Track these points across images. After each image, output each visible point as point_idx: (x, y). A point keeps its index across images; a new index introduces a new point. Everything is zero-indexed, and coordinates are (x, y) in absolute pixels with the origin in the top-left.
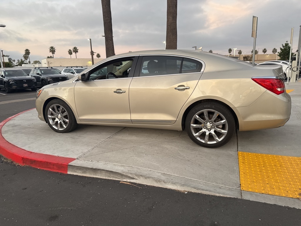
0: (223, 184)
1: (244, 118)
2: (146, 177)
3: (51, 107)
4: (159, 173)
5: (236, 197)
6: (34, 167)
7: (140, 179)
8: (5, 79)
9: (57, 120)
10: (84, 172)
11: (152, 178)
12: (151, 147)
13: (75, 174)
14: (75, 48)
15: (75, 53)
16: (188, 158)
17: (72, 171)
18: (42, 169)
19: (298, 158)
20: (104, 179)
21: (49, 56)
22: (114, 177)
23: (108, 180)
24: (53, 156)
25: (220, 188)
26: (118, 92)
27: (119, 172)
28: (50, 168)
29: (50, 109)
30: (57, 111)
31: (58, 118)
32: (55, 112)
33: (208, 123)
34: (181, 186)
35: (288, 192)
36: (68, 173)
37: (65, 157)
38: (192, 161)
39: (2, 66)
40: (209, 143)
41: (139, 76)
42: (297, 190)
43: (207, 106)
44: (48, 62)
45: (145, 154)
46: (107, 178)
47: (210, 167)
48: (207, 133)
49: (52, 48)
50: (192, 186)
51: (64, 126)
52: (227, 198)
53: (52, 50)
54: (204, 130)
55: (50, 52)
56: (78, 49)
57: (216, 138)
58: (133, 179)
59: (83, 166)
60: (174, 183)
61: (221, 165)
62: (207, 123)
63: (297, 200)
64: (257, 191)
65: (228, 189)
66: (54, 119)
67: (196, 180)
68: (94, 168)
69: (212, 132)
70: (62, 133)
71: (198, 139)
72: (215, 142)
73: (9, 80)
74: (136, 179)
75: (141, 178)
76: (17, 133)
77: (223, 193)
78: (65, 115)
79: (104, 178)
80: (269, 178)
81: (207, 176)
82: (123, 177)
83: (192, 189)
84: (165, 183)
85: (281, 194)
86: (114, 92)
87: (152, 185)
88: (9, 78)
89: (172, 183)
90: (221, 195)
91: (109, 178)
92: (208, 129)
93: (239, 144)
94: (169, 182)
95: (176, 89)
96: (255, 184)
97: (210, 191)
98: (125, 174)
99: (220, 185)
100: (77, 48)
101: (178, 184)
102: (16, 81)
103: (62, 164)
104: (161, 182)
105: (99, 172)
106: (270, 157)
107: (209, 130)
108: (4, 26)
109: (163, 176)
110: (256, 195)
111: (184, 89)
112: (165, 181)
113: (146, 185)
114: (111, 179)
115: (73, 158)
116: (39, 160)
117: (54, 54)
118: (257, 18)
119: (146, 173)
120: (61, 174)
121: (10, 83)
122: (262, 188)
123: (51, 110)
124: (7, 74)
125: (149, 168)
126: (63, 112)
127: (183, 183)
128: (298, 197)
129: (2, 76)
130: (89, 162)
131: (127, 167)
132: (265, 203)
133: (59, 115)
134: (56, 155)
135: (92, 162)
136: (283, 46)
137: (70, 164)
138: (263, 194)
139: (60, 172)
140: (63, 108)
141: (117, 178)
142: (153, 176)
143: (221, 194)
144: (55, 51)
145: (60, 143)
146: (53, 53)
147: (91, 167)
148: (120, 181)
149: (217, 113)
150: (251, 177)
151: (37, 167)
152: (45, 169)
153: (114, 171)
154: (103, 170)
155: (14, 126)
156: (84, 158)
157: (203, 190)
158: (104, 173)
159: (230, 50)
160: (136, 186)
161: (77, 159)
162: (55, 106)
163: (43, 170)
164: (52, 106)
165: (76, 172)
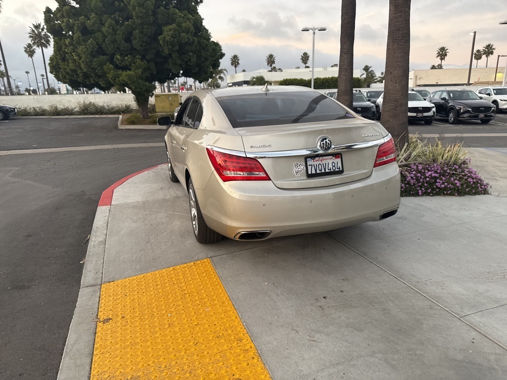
12: (165, 217)
14: (489, 45)
15: (487, 56)
16: (155, 240)
21: (436, 65)
25: (97, 273)
26: (173, 142)
38: (149, 244)
39: (312, 86)
42: (120, 315)
44: (416, 77)
49: (442, 49)
53: (442, 53)
55: (438, 56)
56: (494, 49)
59: (97, 212)
63: (91, 318)
65: (99, 277)
68: (96, 216)
77: (85, 277)
83: (87, 261)
95: (181, 148)
100: (492, 46)
108: (324, 30)
109: (97, 243)
117: (443, 61)
119: (98, 234)
127: (90, 254)
132: (77, 301)
137: (98, 207)
144: (446, 55)
146: (442, 59)
153: (94, 223)
160: (85, 242)
161: (111, 206)
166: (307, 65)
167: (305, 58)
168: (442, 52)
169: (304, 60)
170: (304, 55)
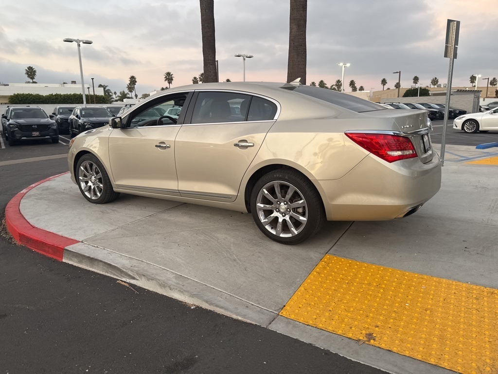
0: (257, 301)
1: (333, 198)
2: (150, 279)
3: (82, 164)
4: (173, 273)
5: (258, 324)
6: (30, 247)
7: (141, 279)
8: (80, 121)
9: (90, 184)
10: (80, 262)
11: (156, 280)
12: (195, 235)
13: (70, 263)
14: (202, 74)
15: (202, 82)
16: (237, 256)
17: (67, 258)
18: (37, 251)
19: (420, 276)
20: (101, 275)
21: (164, 87)
22: (112, 273)
23: (106, 276)
24: (57, 235)
25: (247, 307)
26: (161, 146)
27: (118, 266)
28: (44, 251)
29: (82, 167)
30: (90, 171)
31: (91, 181)
32: (88, 173)
33: (282, 204)
34: (190, 297)
35: (351, 328)
36: (64, 260)
37: (70, 237)
38: (239, 261)
39: (85, 102)
40: (282, 235)
41: (191, 123)
42: (370, 327)
43: (278, 175)
45: (177, 245)
46: (104, 273)
47: (260, 274)
48: (280, 220)
49: (168, 74)
50: (206, 298)
51: (98, 194)
52: (246, 323)
53: (169, 78)
54: (275, 214)
55: (166, 80)
57: (292, 229)
58: (134, 278)
59: (79, 253)
60: (181, 291)
61: (279, 272)
62: (280, 203)
63: (353, 343)
64: (302, 319)
65: (259, 309)
66: (87, 183)
67: (220, 290)
68: (92, 257)
69: (287, 218)
70: (95, 204)
71: (268, 228)
72: (290, 235)
73: (84, 123)
74: (137, 280)
75: (143, 278)
76: (41, 199)
77: (244, 316)
78: (99, 177)
79: (101, 273)
80: (340, 303)
81: (242, 287)
82: (122, 275)
83: (203, 302)
84: (171, 289)
85: (337, 330)
86: (156, 146)
87: (154, 291)
88: (85, 119)
89: (179, 291)
90: (240, 318)
91: (107, 274)
92: (282, 213)
93: (337, 243)
94: (176, 289)
95: (236, 145)
96: (309, 308)
97: (226, 309)
98: (125, 270)
99: (251, 303)
101: (187, 293)
102: (94, 124)
103: (58, 247)
104: (166, 288)
105: (96, 263)
106: (373, 269)
107: (284, 214)
108: (90, 43)
109: (174, 280)
110: (294, 326)
111: (247, 147)
112: (172, 287)
113: (148, 290)
114: (109, 275)
115: (78, 240)
116: (35, 238)
117: (171, 84)
118: (458, 23)
119: (154, 272)
120: (55, 261)
121: (86, 127)
122: (315, 317)
123: (82, 169)
124: (83, 113)
125: (165, 265)
126: (97, 173)
127: (195, 293)
128: (361, 338)
129: (77, 116)
130: (93, 247)
131: (135, 261)
132: (296, 340)
133: (93, 177)
134: (60, 234)
135: (97, 248)
137: (66, 248)
138: (308, 325)
139: (55, 257)
140: (96, 168)
141: (115, 275)
142: (159, 278)
143: (240, 316)
144: (172, 79)
145: (79, 218)
146: (169, 83)
147: (88, 255)
148: (118, 280)
149: (292, 188)
150: (311, 297)
151: (33, 249)
152: (40, 252)
153: (113, 264)
154: (101, 261)
155: (47, 189)
156: (90, 242)
157: (217, 306)
158: (101, 266)
159: (384, 82)
160: (134, 290)
161: (82, 242)
162: (87, 163)
163: (38, 253)
164: (84, 163)
165: (71, 260)
166: (34, 80)
167: (31, 73)
168: (169, 76)
169: (30, 75)
170: (28, 69)
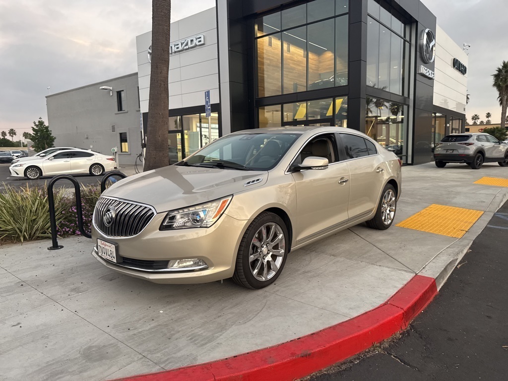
2: (459, 253)
7: (458, 256)
10: (443, 278)
17: (439, 285)
18: (424, 307)
22: (452, 267)
26: (342, 181)
28: (428, 299)
36: (438, 290)
59: (439, 272)
87: (463, 256)
105: (447, 269)
111: (381, 171)
115: (413, 276)
119: (451, 251)
125: (439, 249)
136: (37, 126)
139: (434, 295)
147: (443, 269)
148: (456, 267)
151: (420, 311)
153: (451, 261)
160: (464, 263)
161: (417, 274)
163: (427, 308)
